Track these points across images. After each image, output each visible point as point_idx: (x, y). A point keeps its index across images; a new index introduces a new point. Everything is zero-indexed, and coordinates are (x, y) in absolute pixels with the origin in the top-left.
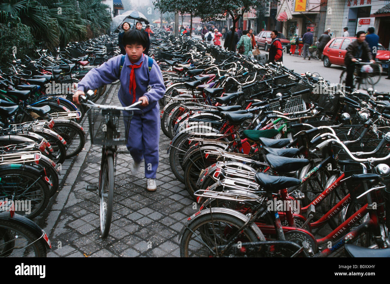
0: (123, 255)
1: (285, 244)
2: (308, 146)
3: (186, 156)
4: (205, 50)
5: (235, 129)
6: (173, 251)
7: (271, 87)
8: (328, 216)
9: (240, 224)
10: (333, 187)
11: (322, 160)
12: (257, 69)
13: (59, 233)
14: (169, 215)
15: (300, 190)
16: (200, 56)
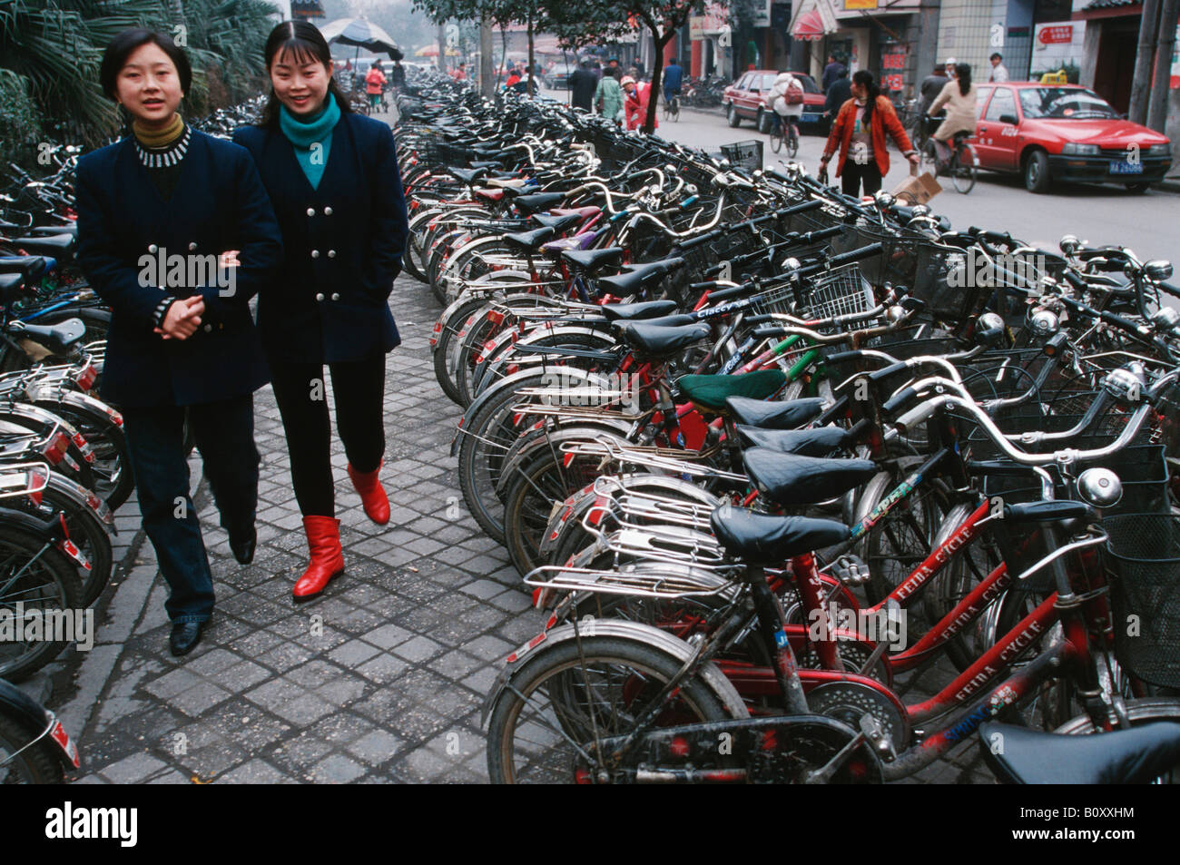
0: (315, 777)
1: (808, 725)
2: (880, 420)
3: (507, 463)
4: (571, 134)
5: (655, 373)
6: (470, 757)
7: (767, 241)
8: (942, 632)
9: (670, 667)
10: (956, 543)
11: (925, 460)
12: (723, 186)
13: (116, 715)
14: (459, 645)
15: (859, 556)
16: (553, 151)
